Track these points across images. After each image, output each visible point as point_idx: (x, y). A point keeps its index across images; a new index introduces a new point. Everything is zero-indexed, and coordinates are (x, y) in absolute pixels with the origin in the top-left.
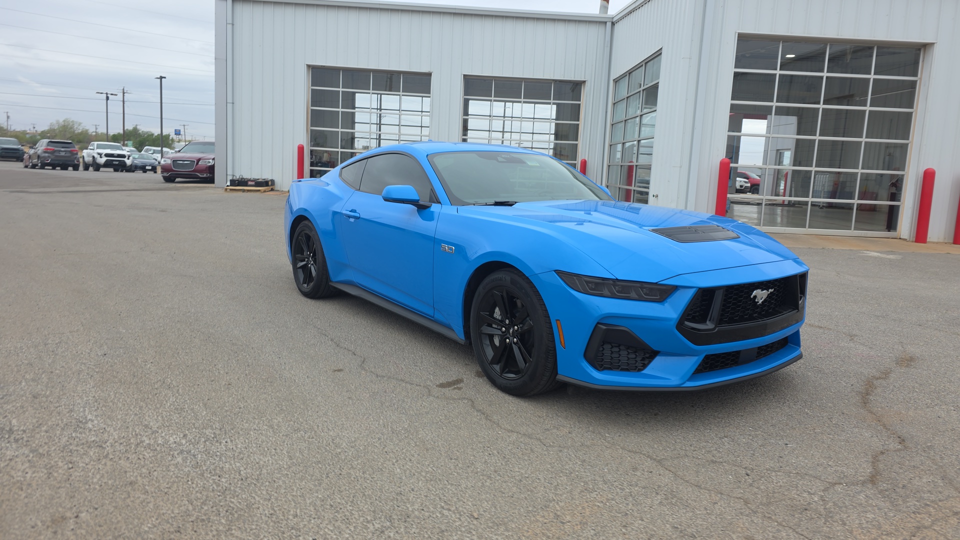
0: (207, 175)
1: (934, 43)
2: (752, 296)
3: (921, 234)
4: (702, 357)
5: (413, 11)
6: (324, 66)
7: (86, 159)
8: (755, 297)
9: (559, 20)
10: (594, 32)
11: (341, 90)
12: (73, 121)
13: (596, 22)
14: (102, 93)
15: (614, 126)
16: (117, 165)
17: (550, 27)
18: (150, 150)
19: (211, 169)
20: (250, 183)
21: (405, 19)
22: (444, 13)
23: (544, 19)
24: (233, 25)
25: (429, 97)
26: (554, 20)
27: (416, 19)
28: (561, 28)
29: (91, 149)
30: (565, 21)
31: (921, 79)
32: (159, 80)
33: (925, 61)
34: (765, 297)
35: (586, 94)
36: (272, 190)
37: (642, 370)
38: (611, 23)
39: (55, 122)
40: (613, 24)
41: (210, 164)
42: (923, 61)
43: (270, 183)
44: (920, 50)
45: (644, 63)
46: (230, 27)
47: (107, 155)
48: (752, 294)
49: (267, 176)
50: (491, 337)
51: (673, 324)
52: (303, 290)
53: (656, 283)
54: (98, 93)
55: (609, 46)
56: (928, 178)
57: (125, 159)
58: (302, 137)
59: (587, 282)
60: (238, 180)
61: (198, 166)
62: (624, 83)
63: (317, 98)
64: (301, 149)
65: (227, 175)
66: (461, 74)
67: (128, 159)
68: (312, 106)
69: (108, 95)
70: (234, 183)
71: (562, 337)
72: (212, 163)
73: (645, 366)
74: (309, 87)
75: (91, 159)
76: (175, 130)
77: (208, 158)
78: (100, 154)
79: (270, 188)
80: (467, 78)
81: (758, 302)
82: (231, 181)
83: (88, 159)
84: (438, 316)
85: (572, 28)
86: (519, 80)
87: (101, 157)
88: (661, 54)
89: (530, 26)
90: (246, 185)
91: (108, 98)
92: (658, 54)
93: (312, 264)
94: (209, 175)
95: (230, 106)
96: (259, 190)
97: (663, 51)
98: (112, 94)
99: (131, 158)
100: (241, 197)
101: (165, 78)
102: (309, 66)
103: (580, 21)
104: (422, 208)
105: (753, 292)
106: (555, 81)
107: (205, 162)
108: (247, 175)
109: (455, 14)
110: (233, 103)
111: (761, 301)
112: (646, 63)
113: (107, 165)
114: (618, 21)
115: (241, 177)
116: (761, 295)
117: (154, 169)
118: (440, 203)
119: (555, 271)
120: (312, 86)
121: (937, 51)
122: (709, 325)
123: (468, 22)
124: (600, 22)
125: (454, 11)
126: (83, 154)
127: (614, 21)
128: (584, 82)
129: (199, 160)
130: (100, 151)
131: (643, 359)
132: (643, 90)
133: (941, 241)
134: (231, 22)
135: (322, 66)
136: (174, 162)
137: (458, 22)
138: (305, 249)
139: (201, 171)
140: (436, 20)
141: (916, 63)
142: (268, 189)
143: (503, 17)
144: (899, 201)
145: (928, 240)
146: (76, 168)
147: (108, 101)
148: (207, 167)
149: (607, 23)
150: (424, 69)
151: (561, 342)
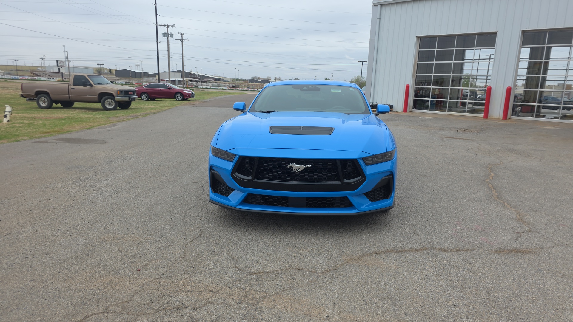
2: (288, 167)
4: (246, 193)
6: (427, 36)
8: (291, 168)
11: (436, 49)
24: (380, 19)
25: (494, 49)
34: (301, 169)
36: (392, 111)
37: (228, 196)
39: (354, 77)
43: (391, 107)
46: (378, 20)
51: (230, 172)
58: (409, 80)
63: (421, 56)
64: (408, 87)
66: (521, 30)
68: (418, 61)
74: (417, 50)
80: (524, 32)
81: (295, 171)
91: (363, 64)
95: (374, 65)
98: (365, 62)
102: (418, 37)
105: (289, 164)
111: (299, 171)
120: (419, 49)
135: (425, 36)
150: (492, 30)
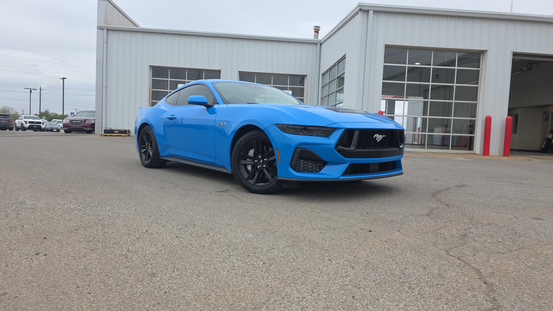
0: (90, 129)
1: (487, 50)
2: (374, 137)
3: (486, 151)
4: (349, 164)
5: (210, 36)
7: (17, 125)
8: (376, 138)
9: (291, 42)
10: (311, 49)
11: (169, 79)
12: (8, 108)
13: (311, 43)
14: (27, 89)
15: (322, 99)
16: (36, 128)
17: (286, 46)
18: (56, 121)
19: (93, 125)
20: (115, 132)
21: (206, 41)
22: (228, 38)
23: (283, 42)
24: (107, 43)
26: (289, 42)
27: (212, 41)
28: (292, 46)
29: (20, 119)
31: (481, 69)
32: (62, 80)
33: (483, 60)
34: (381, 139)
35: (307, 81)
36: (129, 136)
37: (319, 171)
38: (320, 44)
40: (321, 44)
41: (92, 123)
42: (482, 60)
43: (127, 132)
44: (480, 54)
45: (337, 63)
46: (105, 44)
47: (30, 122)
48: (374, 136)
49: (126, 128)
50: (246, 166)
51: (333, 146)
52: (145, 164)
53: (325, 127)
54: (25, 88)
55: (319, 56)
56: (488, 120)
57: (41, 125)
59: (291, 128)
60: (108, 130)
61: (85, 123)
62: (327, 75)
65: (102, 127)
66: (238, 71)
67: (43, 124)
68: (152, 89)
69: (31, 90)
70: (106, 131)
71: (279, 157)
72: (93, 122)
73: (320, 170)
74: (151, 78)
75: (20, 125)
76: (71, 113)
77: (91, 119)
78: (26, 122)
79: (128, 134)
80: (240, 73)
81: (377, 141)
82: (104, 130)
83: (19, 125)
84: (218, 162)
85: (298, 46)
86: (270, 75)
87: (26, 124)
88: (345, 57)
89: (275, 45)
90: (114, 133)
92: (344, 58)
93: (150, 149)
94: (91, 129)
95: (104, 88)
96: (121, 136)
97: (347, 56)
98: (33, 89)
99: (44, 124)
100: (110, 139)
101: (66, 78)
102: (151, 66)
103: (303, 43)
104: (209, 107)
105: (375, 135)
106: (290, 75)
107: (89, 121)
108: (114, 128)
109: (234, 38)
110: (106, 87)
111: (379, 140)
112: (338, 63)
113: (30, 128)
114: (323, 43)
115: (110, 129)
116: (379, 137)
117: (58, 131)
118: (218, 104)
119: (275, 124)
120: (152, 77)
121: (489, 54)
122: (352, 148)
123: (241, 43)
124: (314, 43)
125: (233, 37)
126: (16, 122)
127: (321, 42)
128: (306, 76)
129: (86, 120)
130: (26, 120)
131: (320, 166)
132: (337, 78)
133: (497, 155)
134: (106, 42)
135: (158, 66)
136: (71, 122)
137: (236, 43)
138: (146, 141)
139: (86, 127)
140: (223, 41)
141: (479, 61)
142: (126, 135)
143: (260, 40)
144: (474, 134)
145: (490, 154)
146: (11, 129)
147: (31, 93)
148: (90, 124)
149: (318, 44)
150: (217, 68)
151: (279, 160)
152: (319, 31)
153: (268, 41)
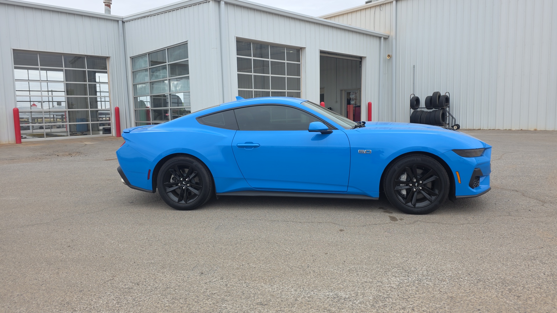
9: (85, 16)
13: (111, 20)
15: (135, 85)
23: (74, 14)
30: (89, 17)
35: (110, 65)
38: (121, 21)
40: (123, 22)
42: (301, 55)
45: (166, 49)
55: (122, 36)
62: (143, 60)
71: (459, 179)
86: (60, 55)
88: (186, 44)
97: (189, 44)
104: (326, 133)
106: (87, 56)
112: (168, 49)
114: (127, 21)
118: (337, 129)
119: (452, 150)
124: (114, 21)
127: (124, 20)
128: (108, 57)
132: (169, 64)
149: (119, 21)
151: (459, 181)
152: (111, 5)
153: (53, 11)
